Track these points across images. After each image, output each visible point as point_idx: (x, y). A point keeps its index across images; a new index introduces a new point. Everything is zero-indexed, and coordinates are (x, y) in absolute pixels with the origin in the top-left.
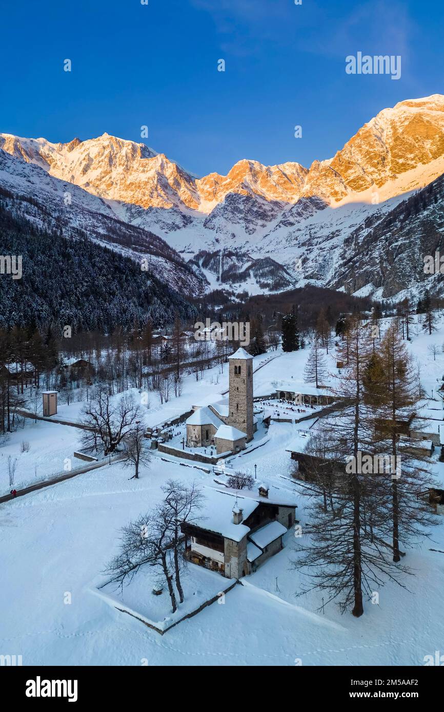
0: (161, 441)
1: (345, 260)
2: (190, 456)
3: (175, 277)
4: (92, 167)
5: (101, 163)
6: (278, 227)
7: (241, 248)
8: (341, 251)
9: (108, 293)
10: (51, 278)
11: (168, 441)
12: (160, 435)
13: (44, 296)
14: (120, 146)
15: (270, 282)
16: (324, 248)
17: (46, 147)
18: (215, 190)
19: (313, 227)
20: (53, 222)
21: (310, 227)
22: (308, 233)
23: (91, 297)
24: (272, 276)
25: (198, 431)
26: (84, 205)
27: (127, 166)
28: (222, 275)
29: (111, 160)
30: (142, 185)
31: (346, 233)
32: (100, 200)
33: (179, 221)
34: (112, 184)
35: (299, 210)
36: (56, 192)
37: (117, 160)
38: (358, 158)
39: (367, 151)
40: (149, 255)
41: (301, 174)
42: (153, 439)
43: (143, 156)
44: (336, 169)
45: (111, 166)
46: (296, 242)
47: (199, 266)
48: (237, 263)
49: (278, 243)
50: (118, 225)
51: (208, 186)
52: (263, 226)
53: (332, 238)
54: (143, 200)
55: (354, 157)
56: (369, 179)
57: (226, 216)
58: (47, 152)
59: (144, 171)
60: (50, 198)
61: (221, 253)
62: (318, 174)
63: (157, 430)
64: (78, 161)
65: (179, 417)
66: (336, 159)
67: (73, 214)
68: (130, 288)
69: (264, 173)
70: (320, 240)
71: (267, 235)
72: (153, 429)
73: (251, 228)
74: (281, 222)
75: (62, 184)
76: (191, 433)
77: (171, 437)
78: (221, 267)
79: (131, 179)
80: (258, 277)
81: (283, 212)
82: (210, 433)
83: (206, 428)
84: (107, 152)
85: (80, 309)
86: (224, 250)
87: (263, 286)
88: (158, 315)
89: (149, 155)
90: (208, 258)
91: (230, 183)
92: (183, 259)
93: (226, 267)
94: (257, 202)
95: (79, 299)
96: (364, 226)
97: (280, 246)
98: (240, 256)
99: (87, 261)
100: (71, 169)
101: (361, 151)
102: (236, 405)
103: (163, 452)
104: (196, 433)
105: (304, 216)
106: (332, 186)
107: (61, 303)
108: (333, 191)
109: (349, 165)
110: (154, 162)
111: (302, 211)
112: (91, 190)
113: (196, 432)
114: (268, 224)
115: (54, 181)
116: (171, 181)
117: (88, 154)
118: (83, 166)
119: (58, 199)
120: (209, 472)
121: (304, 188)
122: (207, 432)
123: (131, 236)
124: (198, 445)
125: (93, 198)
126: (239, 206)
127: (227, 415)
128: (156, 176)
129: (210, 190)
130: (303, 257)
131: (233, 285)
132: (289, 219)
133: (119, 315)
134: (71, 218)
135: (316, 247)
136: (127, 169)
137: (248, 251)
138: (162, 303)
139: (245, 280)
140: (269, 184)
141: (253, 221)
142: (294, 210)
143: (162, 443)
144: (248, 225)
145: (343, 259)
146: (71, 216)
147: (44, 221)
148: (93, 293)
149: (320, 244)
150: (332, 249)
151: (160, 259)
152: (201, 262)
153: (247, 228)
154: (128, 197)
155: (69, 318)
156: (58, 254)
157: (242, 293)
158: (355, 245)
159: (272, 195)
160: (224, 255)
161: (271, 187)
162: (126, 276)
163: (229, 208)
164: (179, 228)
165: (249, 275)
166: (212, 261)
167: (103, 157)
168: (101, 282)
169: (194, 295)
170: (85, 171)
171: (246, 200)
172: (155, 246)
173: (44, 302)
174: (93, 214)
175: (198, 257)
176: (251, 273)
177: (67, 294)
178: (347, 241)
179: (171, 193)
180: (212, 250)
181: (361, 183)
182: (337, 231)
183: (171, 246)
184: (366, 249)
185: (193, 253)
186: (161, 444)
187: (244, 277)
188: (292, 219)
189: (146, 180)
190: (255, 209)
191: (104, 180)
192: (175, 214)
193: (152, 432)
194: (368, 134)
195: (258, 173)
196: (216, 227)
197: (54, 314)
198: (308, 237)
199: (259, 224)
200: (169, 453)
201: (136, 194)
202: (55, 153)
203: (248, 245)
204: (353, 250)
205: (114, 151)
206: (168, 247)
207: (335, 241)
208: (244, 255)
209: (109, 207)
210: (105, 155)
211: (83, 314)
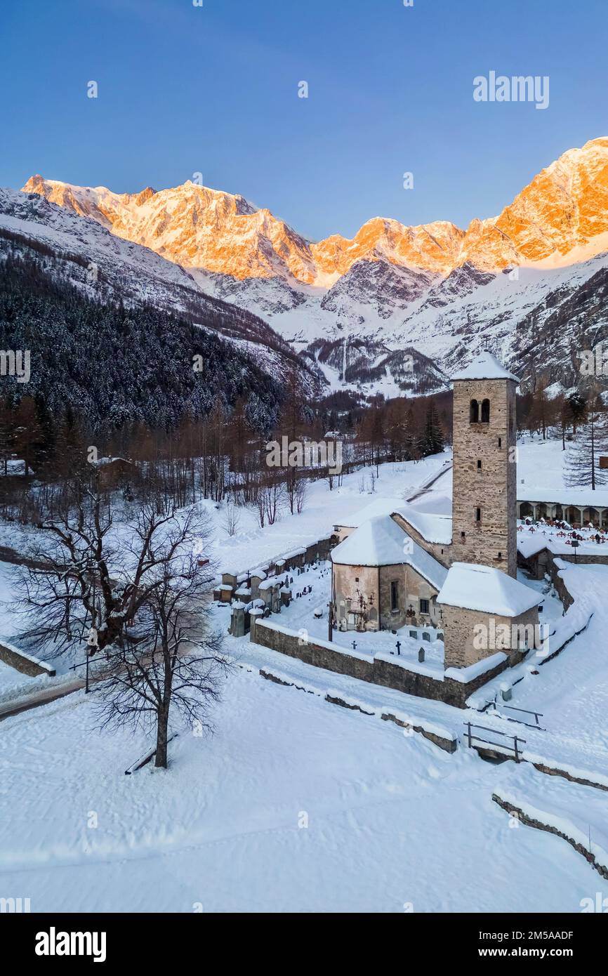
0: (261, 611)
1: (519, 352)
2: (357, 667)
3: (282, 373)
4: (169, 226)
5: (181, 221)
6: (424, 308)
7: (372, 337)
8: (514, 339)
9: (183, 383)
10: (98, 359)
11: (278, 612)
12: (257, 594)
13: (86, 383)
14: (208, 198)
15: (414, 381)
16: (489, 336)
17: (108, 199)
18: (336, 258)
19: (472, 307)
20: (111, 290)
21: (468, 308)
22: (466, 316)
23: (158, 389)
24: (416, 373)
25: (368, 582)
26: (156, 274)
27: (217, 225)
28: (347, 371)
29: (195, 217)
30: (238, 250)
31: (520, 315)
32: (178, 268)
33: (287, 299)
34: (196, 250)
35: (453, 285)
36: (117, 256)
37: (204, 217)
38: (534, 215)
39: (547, 206)
40: (245, 341)
41: (454, 237)
42: (238, 605)
43: (239, 212)
44: (504, 230)
45: (195, 224)
46: (450, 328)
47: (314, 360)
48: (367, 356)
49: (424, 330)
50: (203, 300)
51: (328, 253)
52: (403, 307)
53: (500, 322)
54: (238, 271)
55: (528, 214)
56: (549, 242)
57: (352, 293)
58: (108, 206)
59: (239, 233)
60: (109, 263)
61: (345, 342)
62: (477, 238)
63: (249, 581)
64: (151, 218)
65: (302, 550)
66: (503, 217)
67: (140, 284)
68: (216, 378)
69: (404, 236)
70: (483, 325)
71: (408, 319)
72: (240, 578)
73: (386, 310)
74: (428, 301)
75: (127, 246)
76: (348, 589)
77: (286, 600)
78: (345, 360)
79: (222, 242)
80: (397, 375)
81: (430, 288)
82: (403, 590)
83: (392, 574)
84: (189, 207)
85: (141, 406)
86: (350, 338)
87: (405, 386)
88: (256, 416)
89: (247, 211)
90: (327, 349)
91: (357, 250)
92: (293, 349)
93: (352, 361)
94: (393, 274)
95: (140, 391)
96: (544, 305)
97: (427, 333)
98: (372, 346)
99: (154, 337)
100: (141, 228)
101: (537, 205)
102: (474, 511)
103: (266, 644)
104: (362, 588)
105: (459, 293)
106: (498, 253)
107: (112, 395)
108: (499, 259)
109: (521, 224)
110: (254, 220)
111: (457, 286)
112: (168, 256)
113: (362, 586)
114: (409, 304)
115: (116, 242)
116: (277, 246)
117: (165, 209)
118: (156, 225)
119: (120, 264)
120: (451, 746)
121: (459, 257)
122: (394, 585)
123: (220, 315)
124: (369, 625)
125: (169, 265)
126: (370, 279)
127: (446, 539)
128: (257, 238)
129: (330, 258)
130: (459, 348)
131: (362, 386)
132: (438, 296)
133: (199, 415)
134: (137, 290)
135: (477, 335)
136: (218, 229)
137: (382, 340)
138: (263, 401)
139: (379, 379)
140: (411, 251)
141: (389, 300)
142: (446, 285)
143: (262, 616)
144: (382, 306)
145: (516, 350)
146: (138, 287)
147: (97, 289)
148: (161, 383)
149: (482, 330)
150: (499, 337)
151: (261, 347)
152: (317, 354)
153: (380, 310)
154: (218, 265)
155: (123, 418)
156: (112, 326)
157: (375, 395)
158: (533, 331)
159: (415, 265)
160: (349, 345)
161: (414, 254)
162: (211, 361)
163: (356, 283)
164: (287, 309)
165: (385, 373)
166: (333, 353)
167: (184, 213)
168: (174, 368)
169: (308, 398)
170: (159, 231)
171: (378, 272)
172: (254, 330)
173: (86, 393)
174: (168, 286)
175: (313, 347)
176: (388, 368)
177: (121, 382)
178: (522, 326)
179: (277, 261)
180: (332, 338)
181: (539, 248)
182: (506, 312)
183: (276, 331)
184: (549, 336)
185: (306, 342)
186: (259, 621)
187: (377, 374)
188: (443, 298)
189: (243, 244)
190: (392, 284)
191: (185, 243)
192: (282, 289)
193: (237, 584)
194: (547, 183)
195: (396, 235)
196: (339, 308)
197: (101, 412)
198: (465, 321)
199: (397, 305)
200: (284, 650)
201: (229, 262)
202: (119, 207)
203: (381, 333)
204: (529, 338)
205: (199, 205)
206: (272, 332)
207: (504, 326)
208: (377, 345)
209: (191, 278)
210: (187, 210)
211: (144, 413)
